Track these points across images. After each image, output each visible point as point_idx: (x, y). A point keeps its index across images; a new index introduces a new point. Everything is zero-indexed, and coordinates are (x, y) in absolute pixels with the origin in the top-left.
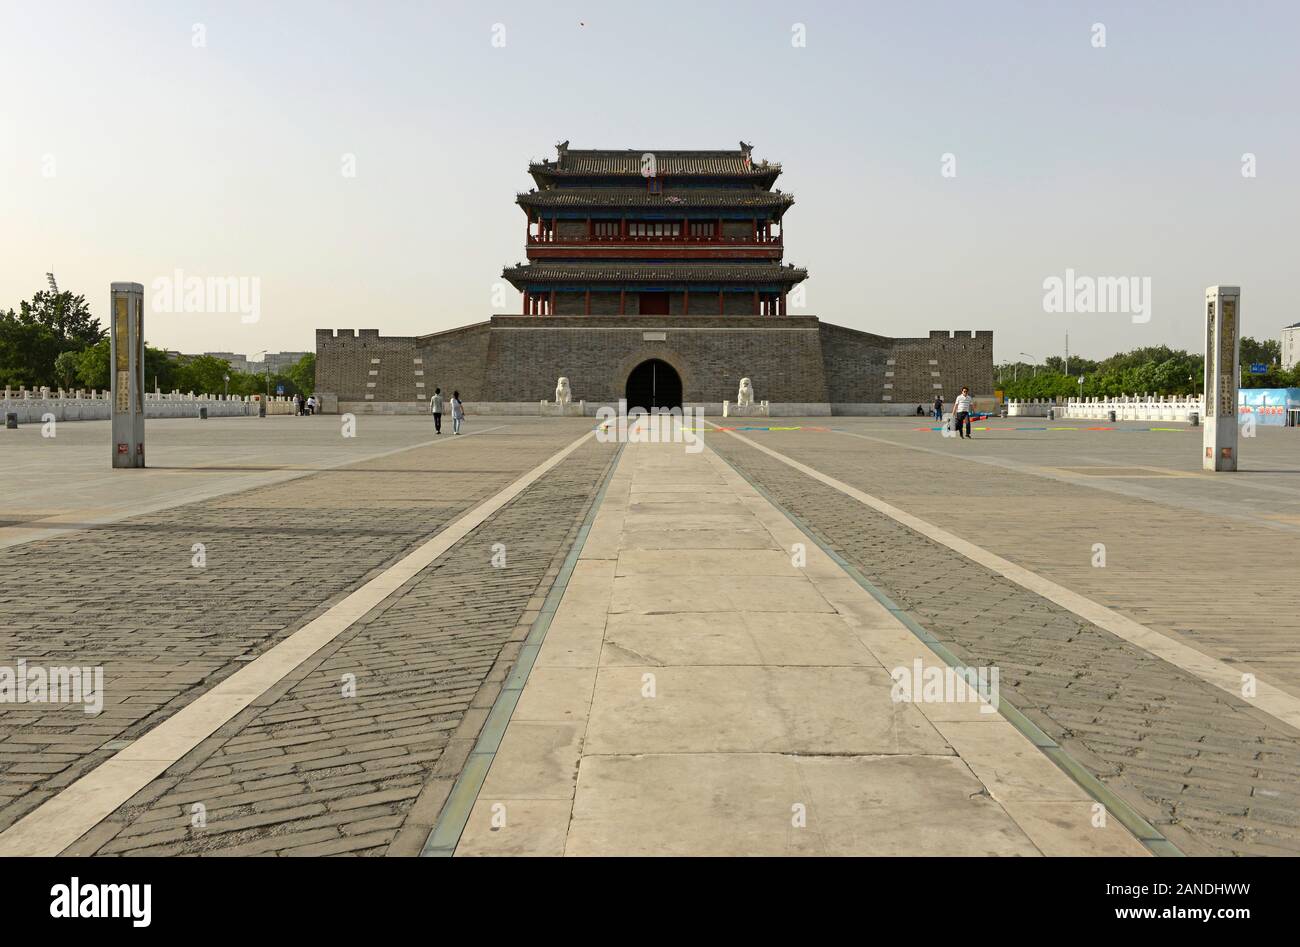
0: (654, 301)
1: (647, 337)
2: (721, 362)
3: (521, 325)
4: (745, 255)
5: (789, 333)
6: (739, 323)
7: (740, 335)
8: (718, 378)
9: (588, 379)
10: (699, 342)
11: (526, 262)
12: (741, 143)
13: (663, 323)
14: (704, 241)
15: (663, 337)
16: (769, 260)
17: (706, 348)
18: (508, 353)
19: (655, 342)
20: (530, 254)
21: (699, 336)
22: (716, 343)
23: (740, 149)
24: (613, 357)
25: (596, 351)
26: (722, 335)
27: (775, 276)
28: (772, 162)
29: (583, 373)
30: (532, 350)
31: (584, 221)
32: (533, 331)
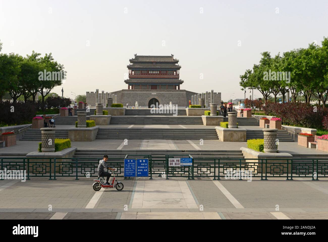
0: (154, 87)
1: (152, 94)
2: (167, 99)
3: (128, 91)
4: (172, 78)
5: (180, 93)
6: (170, 91)
7: (170, 93)
8: (166, 102)
9: (141, 102)
10: (163, 95)
11: (129, 79)
12: (172, 54)
13: (155, 91)
14: (164, 75)
15: (156, 94)
16: (177, 79)
17: (164, 96)
18: (125, 97)
19: (154, 95)
20: (130, 77)
21: (163, 94)
22: (166, 95)
23: (171, 56)
24: (146, 98)
25: (143, 97)
26: (167, 94)
27: (177, 82)
28: (177, 59)
29: (140, 101)
30: (130, 96)
31: (140, 70)
32: (130, 93)
